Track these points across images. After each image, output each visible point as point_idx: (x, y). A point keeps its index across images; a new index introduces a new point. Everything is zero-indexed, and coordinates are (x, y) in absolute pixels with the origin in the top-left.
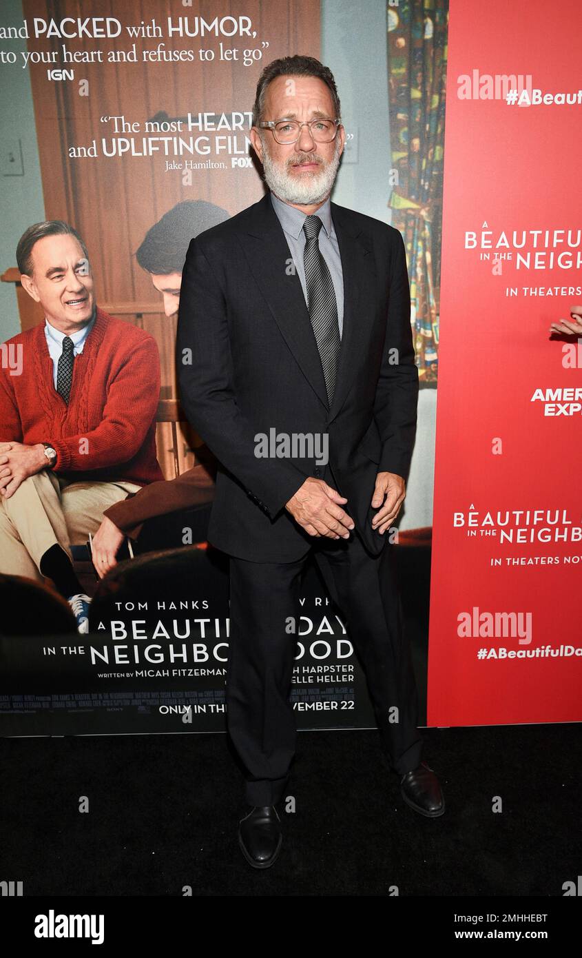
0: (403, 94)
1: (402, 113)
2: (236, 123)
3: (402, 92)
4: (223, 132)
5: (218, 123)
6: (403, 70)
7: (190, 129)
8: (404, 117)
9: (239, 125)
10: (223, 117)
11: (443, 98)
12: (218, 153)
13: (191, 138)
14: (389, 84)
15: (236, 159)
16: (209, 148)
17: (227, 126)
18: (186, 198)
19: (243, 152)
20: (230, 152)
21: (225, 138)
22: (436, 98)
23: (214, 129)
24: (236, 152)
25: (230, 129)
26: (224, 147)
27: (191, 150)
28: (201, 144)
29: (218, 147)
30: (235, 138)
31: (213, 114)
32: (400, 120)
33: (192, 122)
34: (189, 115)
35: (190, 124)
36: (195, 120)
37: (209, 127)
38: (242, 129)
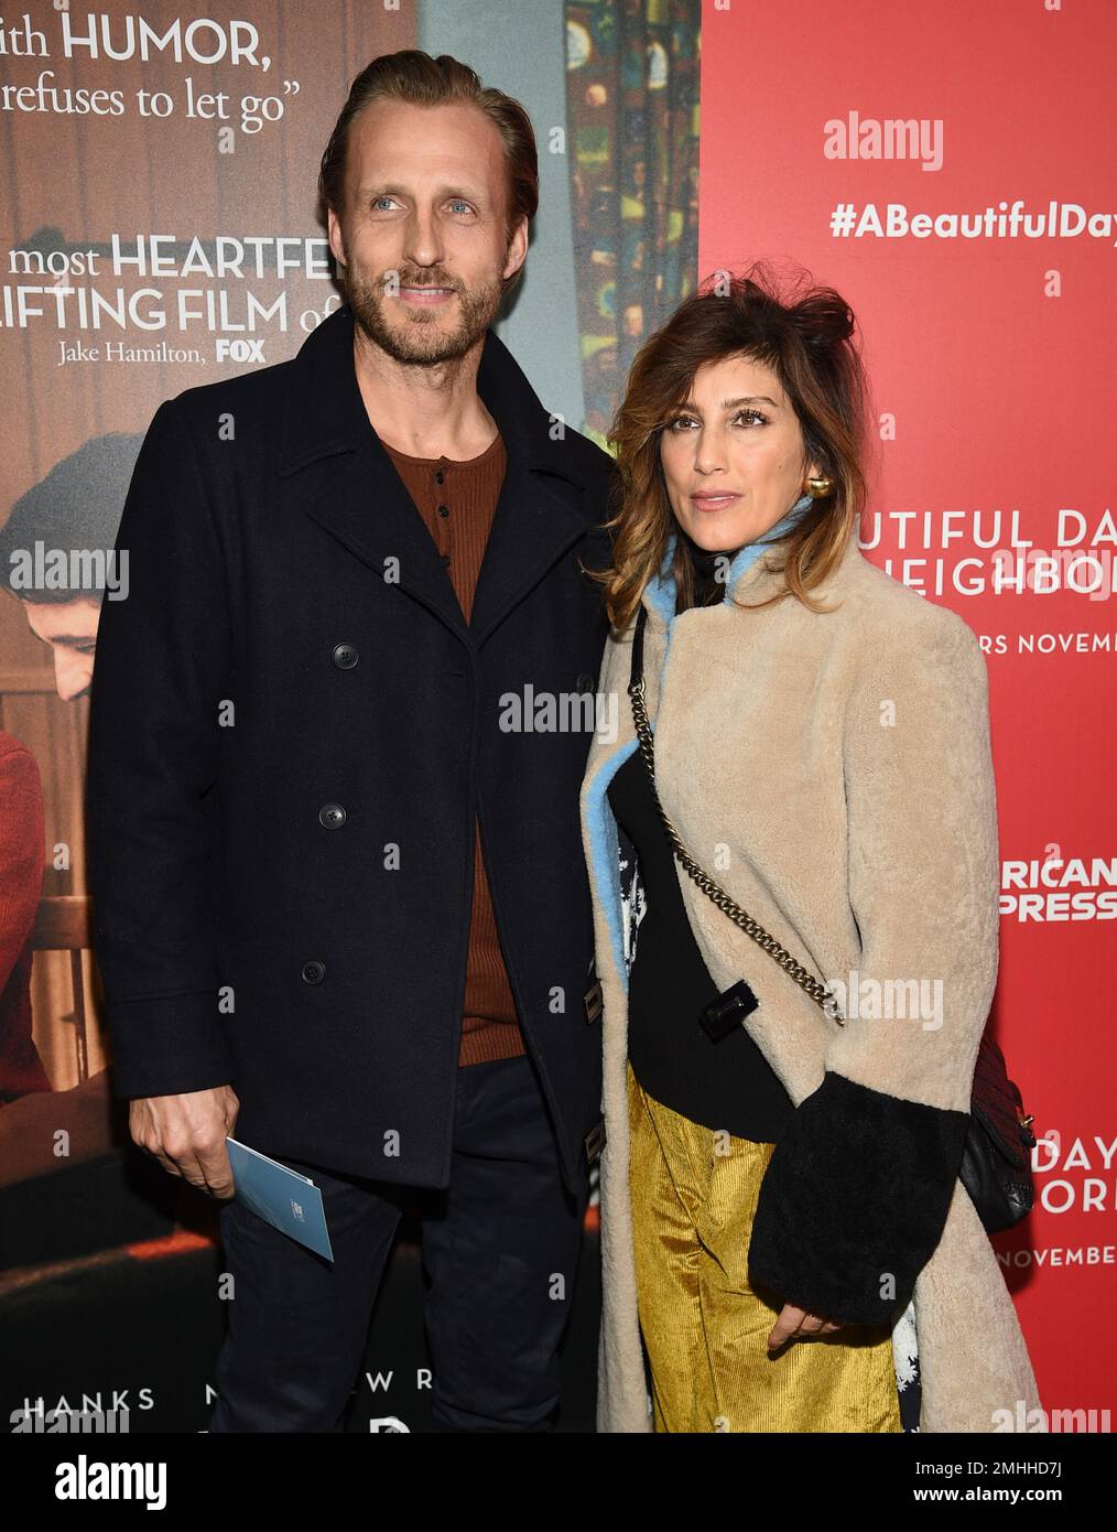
0: (603, 208)
1: (602, 249)
2: (226, 260)
3: (600, 204)
4: (196, 280)
5: (184, 261)
6: (603, 157)
7: (118, 271)
8: (607, 258)
9: (234, 265)
10: (196, 247)
11: (692, 218)
12: (183, 326)
13: (120, 292)
14: (573, 186)
15: (227, 342)
16: (161, 315)
17: (205, 267)
18: (110, 429)
19: (241, 328)
20: (212, 327)
21: (199, 293)
22: (677, 219)
23: (174, 273)
24: (226, 326)
25: (210, 274)
26: (199, 315)
27: (120, 318)
28: (144, 307)
29: (184, 315)
30: (223, 294)
31: (172, 239)
32: (600, 265)
33: (123, 254)
34: (115, 239)
35: (118, 260)
36: (129, 249)
37: (162, 267)
38: (239, 275)
